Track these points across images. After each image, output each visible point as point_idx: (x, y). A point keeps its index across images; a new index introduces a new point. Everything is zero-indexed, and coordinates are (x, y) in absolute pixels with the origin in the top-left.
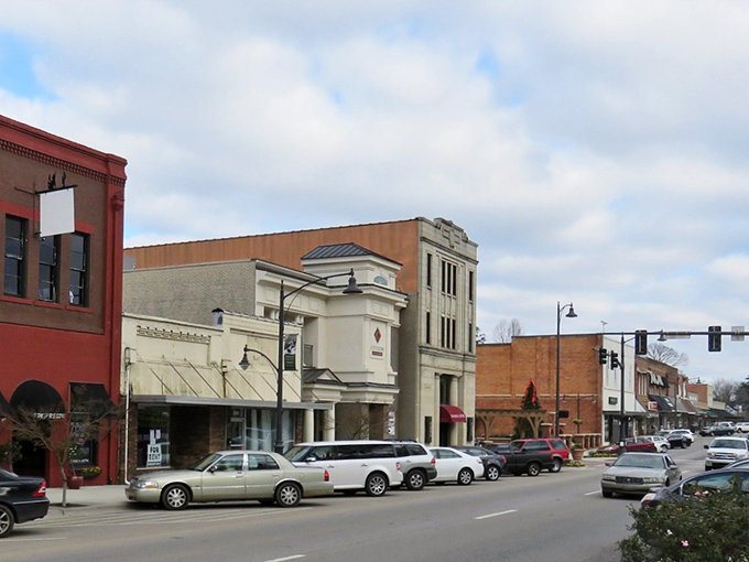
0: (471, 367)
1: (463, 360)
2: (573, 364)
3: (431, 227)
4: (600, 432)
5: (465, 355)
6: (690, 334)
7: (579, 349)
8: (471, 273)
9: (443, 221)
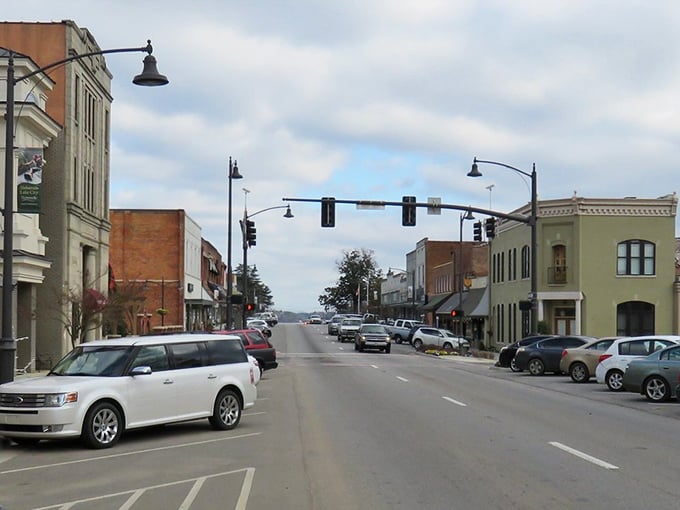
0: (106, 237)
1: (100, 228)
2: (150, 244)
3: (78, 38)
4: (182, 324)
5: (102, 221)
6: (384, 204)
7: (157, 227)
8: (107, 112)
9: (89, 35)
